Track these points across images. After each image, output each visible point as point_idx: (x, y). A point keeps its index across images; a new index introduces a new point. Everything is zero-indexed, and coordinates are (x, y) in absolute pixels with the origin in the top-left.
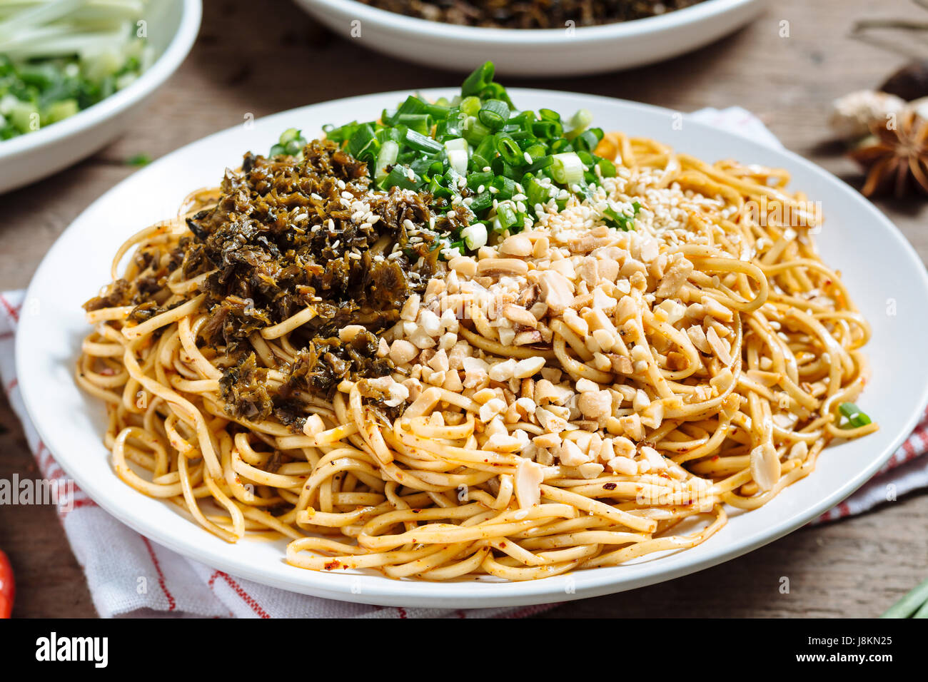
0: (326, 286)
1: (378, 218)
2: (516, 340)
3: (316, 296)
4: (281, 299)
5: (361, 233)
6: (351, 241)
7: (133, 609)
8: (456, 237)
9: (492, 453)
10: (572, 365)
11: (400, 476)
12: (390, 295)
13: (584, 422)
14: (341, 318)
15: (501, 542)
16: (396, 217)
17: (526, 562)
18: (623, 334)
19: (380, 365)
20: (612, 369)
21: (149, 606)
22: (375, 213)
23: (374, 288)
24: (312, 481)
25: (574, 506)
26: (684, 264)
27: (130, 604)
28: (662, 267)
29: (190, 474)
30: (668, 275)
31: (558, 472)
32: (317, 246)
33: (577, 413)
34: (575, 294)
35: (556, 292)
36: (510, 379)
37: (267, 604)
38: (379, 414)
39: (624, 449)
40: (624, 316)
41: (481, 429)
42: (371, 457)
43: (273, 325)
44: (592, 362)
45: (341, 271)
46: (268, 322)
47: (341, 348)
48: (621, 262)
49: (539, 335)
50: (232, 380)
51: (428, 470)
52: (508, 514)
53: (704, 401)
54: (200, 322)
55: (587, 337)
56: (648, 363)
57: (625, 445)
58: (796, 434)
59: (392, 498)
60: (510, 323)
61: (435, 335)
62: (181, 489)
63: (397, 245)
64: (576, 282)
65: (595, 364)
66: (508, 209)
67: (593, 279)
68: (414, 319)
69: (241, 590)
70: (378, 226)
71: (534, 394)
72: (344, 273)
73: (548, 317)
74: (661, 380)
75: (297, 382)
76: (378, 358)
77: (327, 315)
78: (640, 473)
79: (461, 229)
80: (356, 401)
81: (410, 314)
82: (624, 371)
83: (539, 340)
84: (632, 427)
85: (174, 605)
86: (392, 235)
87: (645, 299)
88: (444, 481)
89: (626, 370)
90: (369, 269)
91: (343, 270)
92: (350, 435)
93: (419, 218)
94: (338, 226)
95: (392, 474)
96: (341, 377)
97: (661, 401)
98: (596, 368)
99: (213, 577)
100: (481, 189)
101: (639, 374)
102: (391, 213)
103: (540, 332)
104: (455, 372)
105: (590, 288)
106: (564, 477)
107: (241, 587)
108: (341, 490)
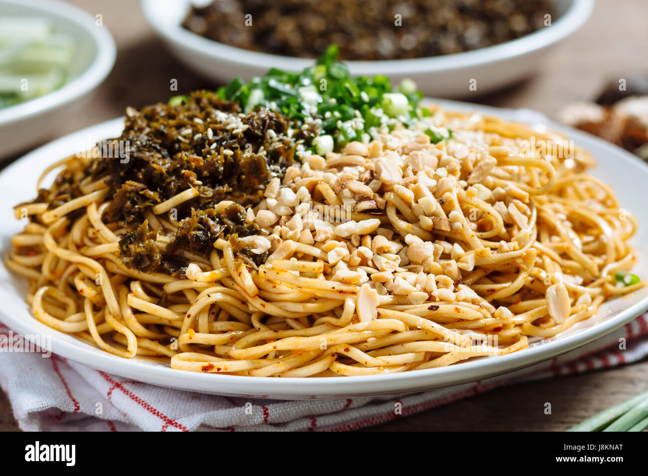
0: (205, 173)
1: (247, 126)
2: (357, 207)
3: (197, 180)
4: (169, 183)
5: (233, 137)
6: (226, 144)
7: (44, 409)
8: (308, 144)
9: (338, 283)
10: (402, 225)
11: (263, 306)
12: (256, 181)
13: (412, 266)
14: (217, 197)
15: (346, 348)
16: (261, 128)
17: (366, 363)
18: (442, 203)
19: (248, 228)
20: (434, 229)
21: (58, 407)
22: (245, 124)
23: (243, 177)
24: (193, 310)
25: (405, 323)
26: (489, 159)
27: (42, 404)
28: (472, 161)
29: (94, 315)
30: (476, 168)
31: (391, 299)
32: (198, 147)
33: (406, 260)
34: (403, 177)
35: (388, 171)
36: (352, 235)
37: (154, 402)
38: (247, 259)
39: (444, 284)
40: (442, 190)
41: (329, 270)
42: (240, 293)
43: (163, 201)
44: (418, 224)
45: (218, 163)
46: (159, 200)
47: (217, 218)
48: (439, 158)
49: (375, 203)
50: (129, 240)
51: (285, 301)
52: (352, 326)
53: (507, 252)
54: (105, 206)
55: (414, 204)
56: (462, 225)
57: (445, 280)
58: (582, 288)
59: (257, 324)
60: (351, 193)
61: (292, 205)
62: (87, 325)
63: (262, 148)
64: (404, 169)
65: (420, 225)
66: (349, 127)
67: (417, 166)
68: (274, 196)
69: (134, 395)
70: (247, 133)
71: (371, 246)
72: (219, 164)
73: (382, 191)
74: (473, 236)
75: (182, 241)
76: (246, 224)
77: (205, 194)
78: (458, 300)
79: (312, 138)
80: (229, 253)
81: (272, 192)
82: (443, 228)
83: (375, 206)
84: (450, 269)
85: (78, 408)
86: (258, 141)
87: (459, 184)
88: (300, 308)
89: (445, 227)
90: (240, 161)
91: (219, 162)
92: (223, 278)
93: (280, 129)
94: (215, 133)
95: (256, 305)
96: (216, 236)
97: (473, 251)
98: (421, 228)
99: (110, 389)
100: (328, 114)
101: (455, 233)
102: (257, 123)
103: (376, 201)
104: (308, 231)
105: (415, 173)
106: (396, 303)
107: (134, 393)
108: (216, 320)
